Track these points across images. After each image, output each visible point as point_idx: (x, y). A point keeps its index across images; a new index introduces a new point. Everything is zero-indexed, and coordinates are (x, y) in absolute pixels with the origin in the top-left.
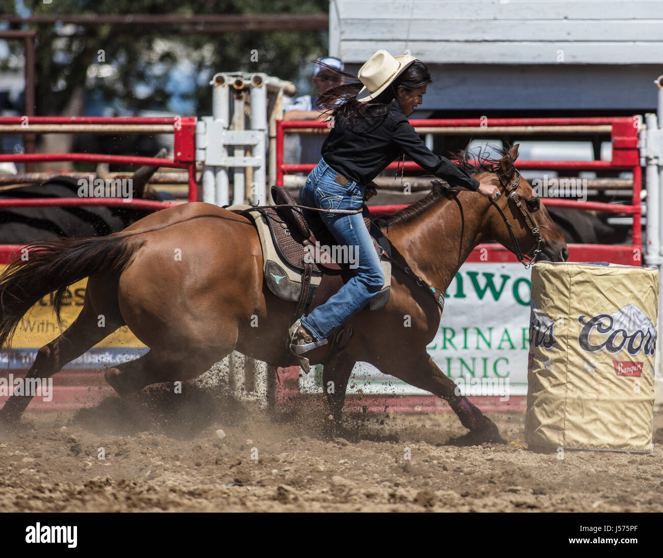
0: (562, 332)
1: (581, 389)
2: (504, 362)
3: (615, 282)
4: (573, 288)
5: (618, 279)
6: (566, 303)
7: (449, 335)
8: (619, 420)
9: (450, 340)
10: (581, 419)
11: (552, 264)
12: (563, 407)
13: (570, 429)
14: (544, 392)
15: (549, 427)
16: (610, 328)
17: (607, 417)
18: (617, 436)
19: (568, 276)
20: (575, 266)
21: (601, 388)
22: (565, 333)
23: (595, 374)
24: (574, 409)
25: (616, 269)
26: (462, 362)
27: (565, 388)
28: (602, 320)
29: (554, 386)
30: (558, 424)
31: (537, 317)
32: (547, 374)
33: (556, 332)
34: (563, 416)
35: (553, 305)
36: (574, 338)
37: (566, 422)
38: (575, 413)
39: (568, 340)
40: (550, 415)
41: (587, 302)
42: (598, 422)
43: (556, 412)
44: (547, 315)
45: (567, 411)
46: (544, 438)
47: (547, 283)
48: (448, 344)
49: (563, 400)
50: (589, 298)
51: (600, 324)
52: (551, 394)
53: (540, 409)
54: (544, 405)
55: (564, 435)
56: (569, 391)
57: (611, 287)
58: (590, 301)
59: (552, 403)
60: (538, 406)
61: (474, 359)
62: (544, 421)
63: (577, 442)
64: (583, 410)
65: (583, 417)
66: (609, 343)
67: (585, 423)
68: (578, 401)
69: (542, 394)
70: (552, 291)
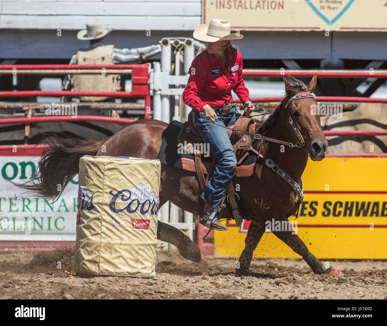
0: (99, 200)
1: (110, 237)
2: (62, 220)
3: (133, 169)
4: (106, 173)
5: (134, 167)
6: (101, 182)
7: (26, 203)
8: (134, 257)
9: (27, 206)
10: (110, 256)
11: (93, 157)
12: (98, 248)
13: (103, 262)
14: (87, 239)
15: (89, 261)
16: (129, 198)
17: (126, 255)
18: (133, 267)
19: (103, 165)
20: (107, 158)
21: (123, 236)
22: (101, 201)
23: (119, 228)
24: (106, 250)
25: (134, 161)
26: (35, 219)
27: (100, 236)
28: (124, 193)
29: (93, 235)
30: (95, 259)
31: (83, 191)
32: (88, 227)
33: (95, 200)
34: (98, 254)
35: (93, 183)
36: (106, 204)
37: (100, 258)
38: (106, 252)
39: (103, 206)
40: (91, 253)
41: (115, 182)
42: (121, 258)
43: (94, 252)
44: (89, 190)
45: (101, 251)
46: (86, 268)
47: (89, 170)
48: (25, 208)
49: (99, 244)
50: (116, 179)
51: (123, 196)
52: (91, 240)
53: (84, 250)
54: (87, 247)
55: (99, 266)
56: (103, 239)
57: (130, 172)
58: (116, 181)
59: (91, 246)
60: (83, 248)
61: (42, 218)
62: (87, 257)
63: (107, 271)
64: (111, 250)
65: (111, 255)
66: (128, 208)
67: (112, 259)
68: (108, 245)
69: (85, 240)
70: (92, 175)
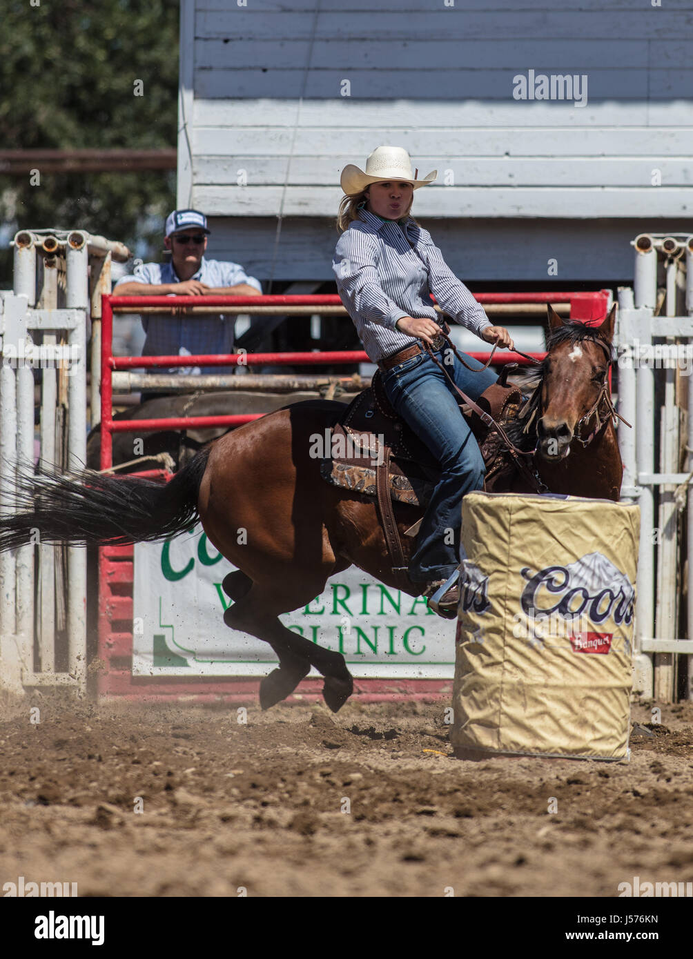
0: (498, 590)
1: (523, 671)
2: (419, 632)
3: (573, 521)
4: (514, 530)
5: (576, 518)
6: (504, 550)
7: (341, 596)
8: (576, 714)
9: (342, 603)
10: (523, 712)
11: (487, 495)
12: (497, 695)
13: (507, 726)
14: (474, 674)
15: (479, 722)
16: (565, 585)
17: (558, 710)
18: (573, 737)
19: (507, 512)
20: (517, 498)
21: (551, 669)
22: (503, 592)
23: (543, 650)
24: (513, 698)
25: (575, 503)
26: (360, 631)
27: (501, 668)
28: (554, 574)
29: (487, 666)
30: (491, 719)
31: (467, 569)
32: (477, 649)
33: (491, 590)
34: (498, 708)
35: (486, 551)
36: (514, 599)
37: (502, 716)
38: (514, 703)
39: (507, 602)
40: (481, 706)
41: (532, 549)
42: (547, 717)
43: (488, 702)
44: (478, 567)
45: (503, 701)
46: (473, 738)
47: (479, 523)
48: (340, 608)
49: (498, 686)
50: (535, 543)
51: (551, 580)
52: (482, 676)
53: (468, 698)
54: (473, 692)
55: (499, 733)
56: (507, 674)
57: (567, 529)
58: (536, 548)
59: (482, 689)
60: (466, 693)
61: (376, 629)
62: (473, 714)
63: (516, 744)
64: (525, 699)
65: (525, 710)
66: (563, 607)
67: (529, 718)
68: (519, 687)
69: (470, 676)
70: (485, 533)
